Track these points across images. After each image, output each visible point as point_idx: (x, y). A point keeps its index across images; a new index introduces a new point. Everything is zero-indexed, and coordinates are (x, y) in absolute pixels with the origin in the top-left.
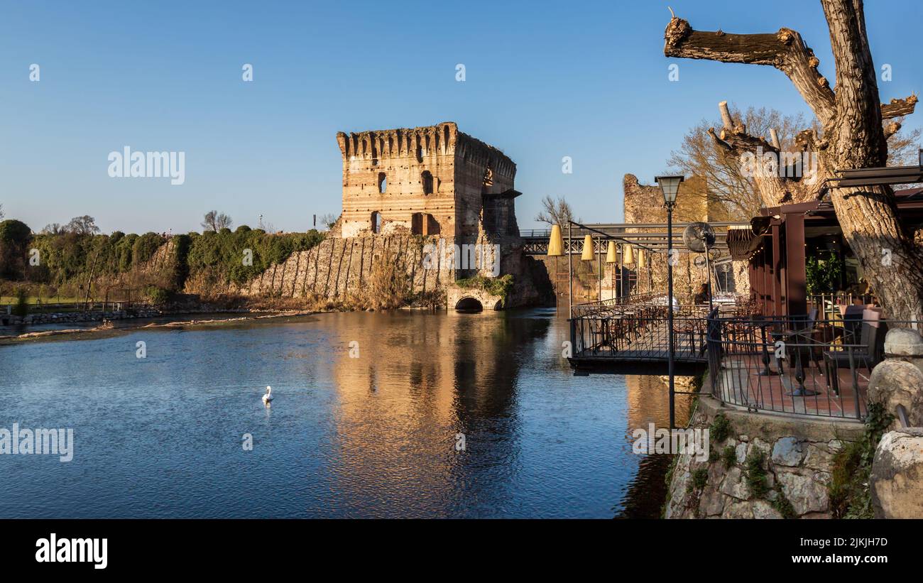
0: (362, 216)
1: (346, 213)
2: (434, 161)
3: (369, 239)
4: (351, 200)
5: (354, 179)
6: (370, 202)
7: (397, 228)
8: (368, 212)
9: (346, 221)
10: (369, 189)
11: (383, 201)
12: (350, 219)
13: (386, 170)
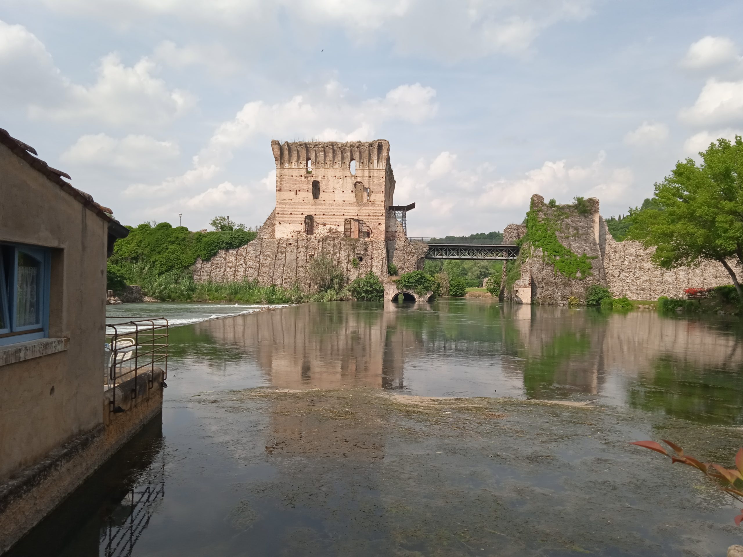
0: (296, 219)
1: (280, 215)
2: (366, 174)
3: (303, 240)
4: (285, 204)
5: (288, 185)
6: (303, 207)
7: (330, 231)
8: (301, 216)
9: (280, 223)
10: (302, 195)
11: (317, 207)
12: (284, 221)
13: (319, 179)
